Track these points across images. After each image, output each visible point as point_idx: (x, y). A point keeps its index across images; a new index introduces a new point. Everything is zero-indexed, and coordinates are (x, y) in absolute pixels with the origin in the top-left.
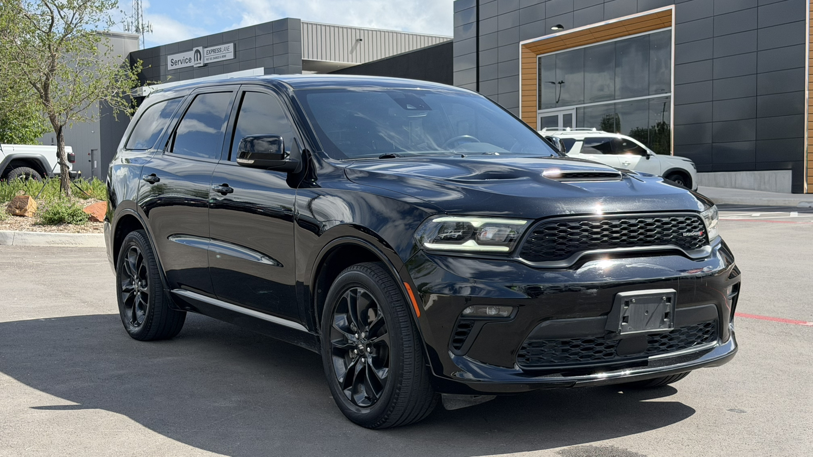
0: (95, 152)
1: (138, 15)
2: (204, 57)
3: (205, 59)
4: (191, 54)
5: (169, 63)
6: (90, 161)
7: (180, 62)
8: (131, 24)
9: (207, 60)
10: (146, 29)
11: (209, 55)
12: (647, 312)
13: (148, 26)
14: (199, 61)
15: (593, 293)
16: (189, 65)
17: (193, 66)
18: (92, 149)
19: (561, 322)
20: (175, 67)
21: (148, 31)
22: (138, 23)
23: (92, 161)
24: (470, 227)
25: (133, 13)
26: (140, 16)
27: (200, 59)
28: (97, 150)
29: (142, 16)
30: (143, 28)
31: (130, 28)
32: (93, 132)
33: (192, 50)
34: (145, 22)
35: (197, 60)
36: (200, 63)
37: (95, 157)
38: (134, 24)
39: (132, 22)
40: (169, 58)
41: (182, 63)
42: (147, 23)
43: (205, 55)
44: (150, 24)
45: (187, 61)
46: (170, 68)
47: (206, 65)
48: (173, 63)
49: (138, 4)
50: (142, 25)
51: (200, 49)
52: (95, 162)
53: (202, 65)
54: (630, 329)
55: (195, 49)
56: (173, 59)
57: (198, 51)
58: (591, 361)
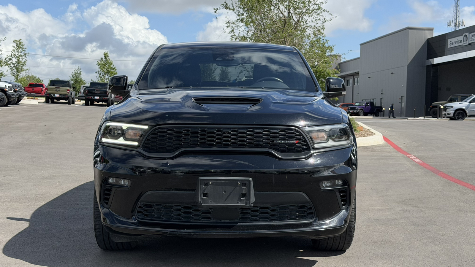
0: (403, 98)
1: (456, 16)
2: (469, 39)
3: (470, 41)
4: (461, 38)
5: (449, 44)
6: (400, 103)
7: (455, 43)
8: (452, 22)
9: (471, 41)
10: (461, 24)
11: (473, 38)
12: (225, 191)
13: (462, 23)
14: (466, 42)
15: (180, 175)
16: (460, 44)
17: (462, 45)
18: (402, 96)
19: (159, 192)
20: (452, 46)
21: (462, 26)
22: (456, 21)
23: (401, 103)
24: (121, 129)
25: (454, 15)
26: (457, 17)
27: (467, 41)
28: (404, 96)
29: (459, 16)
30: (459, 24)
31: (451, 24)
32: (402, 86)
33: (462, 35)
34: (461, 20)
35: (465, 41)
36: (467, 43)
37: (403, 100)
38: (454, 22)
39: (452, 21)
40: (449, 41)
41: (456, 44)
42: (462, 21)
43: (470, 38)
44: (463, 21)
45: (459, 42)
46: (449, 46)
47: (470, 44)
48: (452, 43)
49: (457, 10)
50: (459, 22)
51: (467, 34)
52: (403, 103)
53: (467, 44)
54: (210, 202)
55: (464, 34)
56: (451, 42)
57: (466, 36)
58: (191, 221)
